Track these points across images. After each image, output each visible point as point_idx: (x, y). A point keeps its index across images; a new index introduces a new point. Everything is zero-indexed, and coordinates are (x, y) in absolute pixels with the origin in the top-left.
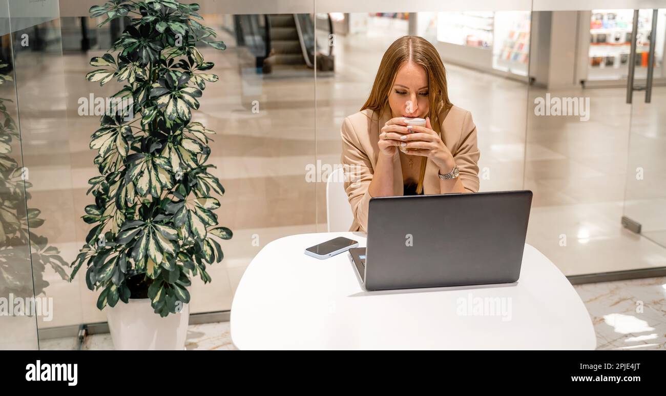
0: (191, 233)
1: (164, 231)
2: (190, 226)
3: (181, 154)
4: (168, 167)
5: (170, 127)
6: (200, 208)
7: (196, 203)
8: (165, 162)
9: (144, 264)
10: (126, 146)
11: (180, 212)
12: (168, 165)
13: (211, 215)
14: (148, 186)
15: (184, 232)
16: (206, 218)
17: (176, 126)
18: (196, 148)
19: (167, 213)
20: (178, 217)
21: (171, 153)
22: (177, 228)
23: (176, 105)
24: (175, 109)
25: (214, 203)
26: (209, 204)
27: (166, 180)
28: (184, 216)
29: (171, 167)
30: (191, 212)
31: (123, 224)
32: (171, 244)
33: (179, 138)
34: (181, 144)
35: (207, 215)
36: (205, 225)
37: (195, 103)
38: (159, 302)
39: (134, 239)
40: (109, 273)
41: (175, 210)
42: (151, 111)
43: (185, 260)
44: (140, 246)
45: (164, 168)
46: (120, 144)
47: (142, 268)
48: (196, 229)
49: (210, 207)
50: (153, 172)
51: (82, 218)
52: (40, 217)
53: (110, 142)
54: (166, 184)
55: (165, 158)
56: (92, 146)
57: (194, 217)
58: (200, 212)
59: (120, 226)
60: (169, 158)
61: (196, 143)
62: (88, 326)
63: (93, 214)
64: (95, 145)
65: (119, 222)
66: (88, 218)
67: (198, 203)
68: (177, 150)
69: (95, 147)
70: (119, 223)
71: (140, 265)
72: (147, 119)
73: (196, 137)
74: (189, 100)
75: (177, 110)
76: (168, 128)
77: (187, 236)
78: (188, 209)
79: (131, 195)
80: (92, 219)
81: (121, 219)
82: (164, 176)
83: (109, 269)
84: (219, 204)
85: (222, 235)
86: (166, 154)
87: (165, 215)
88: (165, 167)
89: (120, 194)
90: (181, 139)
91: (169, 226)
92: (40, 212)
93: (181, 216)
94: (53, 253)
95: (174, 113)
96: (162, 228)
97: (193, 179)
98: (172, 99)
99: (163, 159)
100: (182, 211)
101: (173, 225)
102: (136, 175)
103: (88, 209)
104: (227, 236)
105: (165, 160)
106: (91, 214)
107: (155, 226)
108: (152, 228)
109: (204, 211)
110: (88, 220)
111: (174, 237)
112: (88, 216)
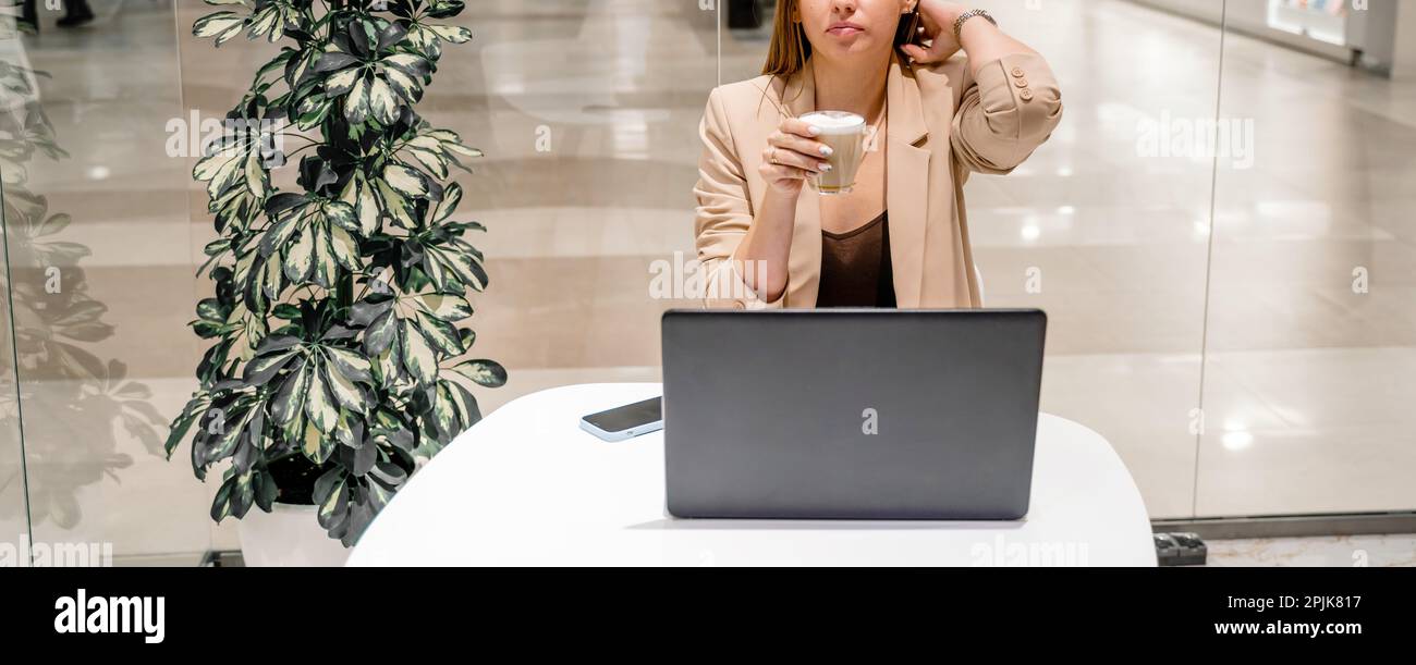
0: (403, 368)
1: (343, 362)
2: (401, 355)
3: (382, 197)
4: (352, 225)
5: (356, 137)
6: (427, 315)
7: (420, 304)
8: (347, 213)
9: (300, 431)
10: (265, 176)
11: (379, 324)
12: (352, 221)
13: (450, 331)
14: (309, 264)
15: (388, 367)
16: (440, 338)
17: (369, 137)
18: (413, 187)
19: (351, 323)
20: (374, 333)
21: (361, 194)
22: (371, 357)
23: (368, 91)
24: (364, 100)
25: (458, 306)
26: (448, 307)
27: (347, 252)
28: (387, 331)
29: (359, 224)
30: (408, 323)
31: (261, 342)
32: (357, 392)
33: (378, 163)
34: (382, 176)
35: (443, 332)
36: (436, 353)
37: (412, 88)
38: (334, 514)
39: (278, 374)
40: (230, 445)
41: (370, 318)
42: (319, 102)
43: (393, 426)
44: (289, 392)
45: (343, 227)
46: (253, 172)
47: (298, 438)
48: (415, 360)
49: (449, 314)
50: (322, 234)
51: (191, 326)
52: (105, 319)
53: (233, 168)
54: (346, 261)
55: (348, 205)
56: (197, 173)
57: (412, 334)
58: (426, 325)
59: (255, 346)
60: (356, 204)
61: (415, 176)
62: (223, 555)
63: (211, 318)
64: (203, 172)
65: (254, 338)
66: (202, 325)
67: (424, 304)
68: (375, 189)
69: (202, 177)
70: (253, 340)
71: (293, 432)
72: (309, 120)
73: (421, 161)
74: (398, 83)
75: (369, 102)
76: (354, 142)
77: (393, 376)
78: (400, 316)
79: (275, 282)
80: (209, 329)
81: (257, 333)
82: (343, 243)
83: (230, 437)
84: (469, 309)
85: (483, 376)
86: (350, 196)
87: (348, 327)
88: (346, 224)
89: (255, 278)
90: (383, 167)
91: (354, 352)
92: (105, 309)
93: (380, 331)
94: (136, 396)
95: (362, 109)
96: (340, 355)
97: (413, 253)
98: (362, 79)
99: (343, 208)
100: (385, 319)
101: (363, 351)
102: (283, 239)
103: (204, 307)
104: (494, 380)
105: (347, 209)
106: (207, 318)
107: (325, 351)
108: (319, 354)
109: (436, 322)
110: (202, 331)
111: (364, 375)
112: (202, 321)
